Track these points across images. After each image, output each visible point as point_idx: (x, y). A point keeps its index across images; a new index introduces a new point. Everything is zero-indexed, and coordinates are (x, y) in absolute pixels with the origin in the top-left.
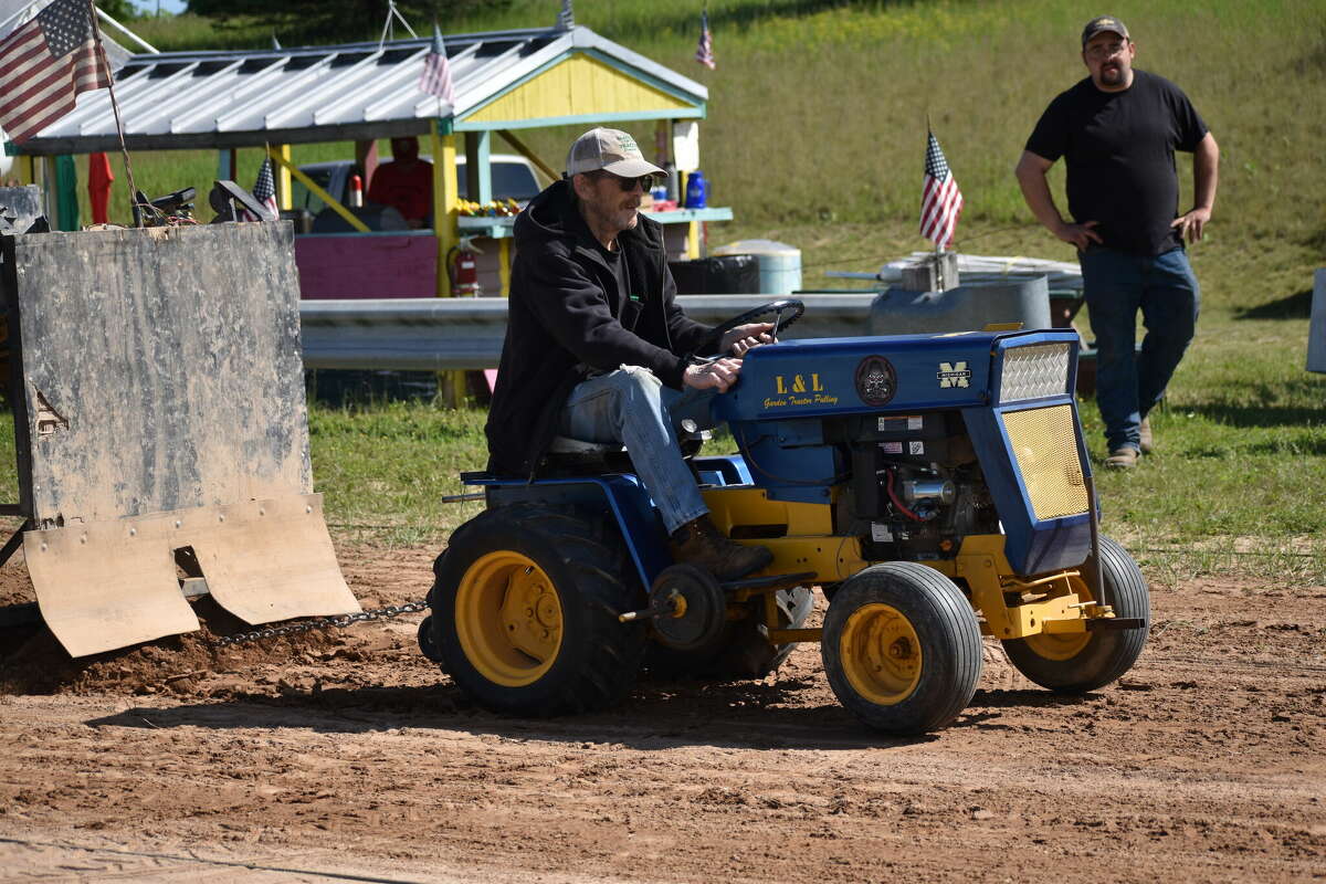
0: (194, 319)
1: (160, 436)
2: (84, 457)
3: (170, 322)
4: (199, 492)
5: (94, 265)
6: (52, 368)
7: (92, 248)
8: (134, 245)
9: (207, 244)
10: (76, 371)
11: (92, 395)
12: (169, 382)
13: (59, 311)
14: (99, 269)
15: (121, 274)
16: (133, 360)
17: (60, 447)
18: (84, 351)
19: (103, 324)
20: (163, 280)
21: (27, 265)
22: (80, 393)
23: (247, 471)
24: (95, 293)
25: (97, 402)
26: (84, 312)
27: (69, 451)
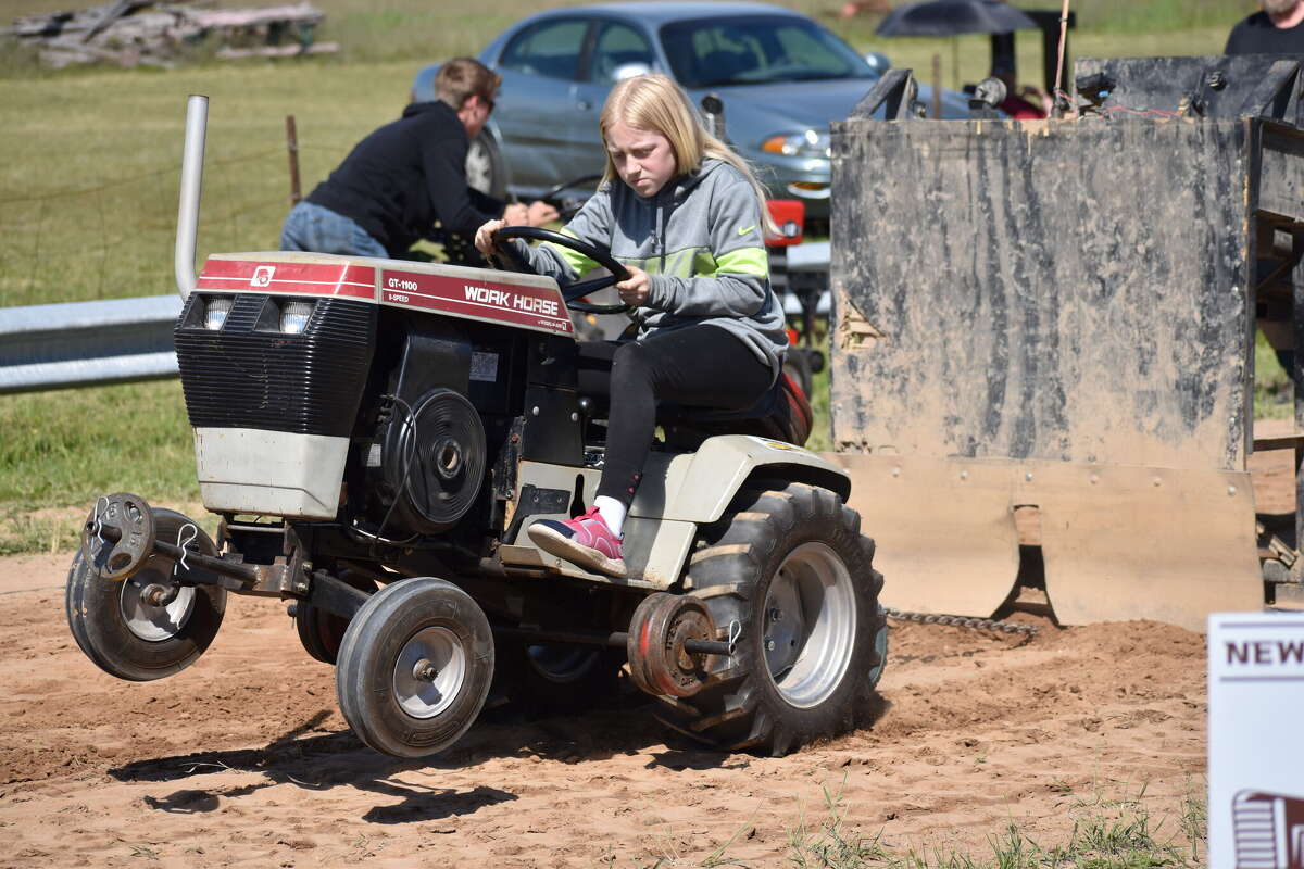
0: (1077, 234)
1: (1014, 369)
2: (906, 380)
3: (1041, 235)
4: (1065, 443)
5: (938, 160)
6: (867, 274)
7: (935, 142)
8: (996, 140)
9: (1104, 144)
10: (901, 281)
11: (922, 311)
12: (1032, 306)
13: (883, 210)
14: (944, 165)
15: (975, 173)
16: (983, 275)
17: (874, 364)
18: (914, 258)
19: (944, 229)
20: (1035, 183)
21: (846, 156)
22: (905, 306)
23: (1140, 428)
24: (935, 193)
25: (928, 319)
26: (918, 214)
27: (886, 371)
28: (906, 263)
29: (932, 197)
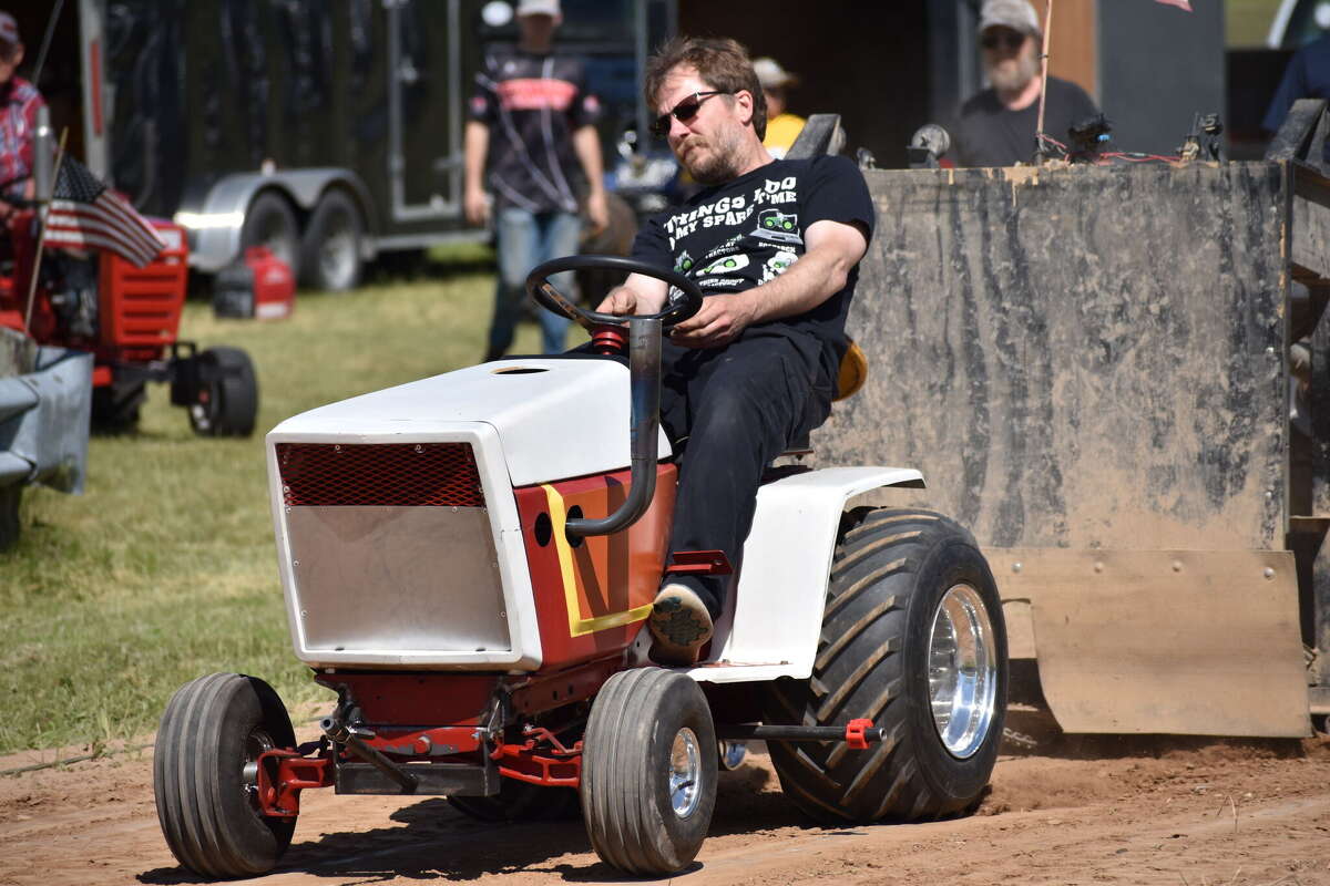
0: (1074, 294)
1: (997, 447)
3: (1030, 296)
4: (1061, 528)
5: (899, 215)
8: (973, 191)
9: (1107, 192)
11: (880, 385)
12: (1018, 376)
14: (907, 220)
15: (946, 229)
16: (956, 342)
18: (870, 326)
19: (908, 292)
20: (1021, 237)
23: (1155, 508)
24: (896, 252)
25: (887, 394)
26: (874, 276)
27: (834, 454)
28: (860, 331)
29: (893, 256)
